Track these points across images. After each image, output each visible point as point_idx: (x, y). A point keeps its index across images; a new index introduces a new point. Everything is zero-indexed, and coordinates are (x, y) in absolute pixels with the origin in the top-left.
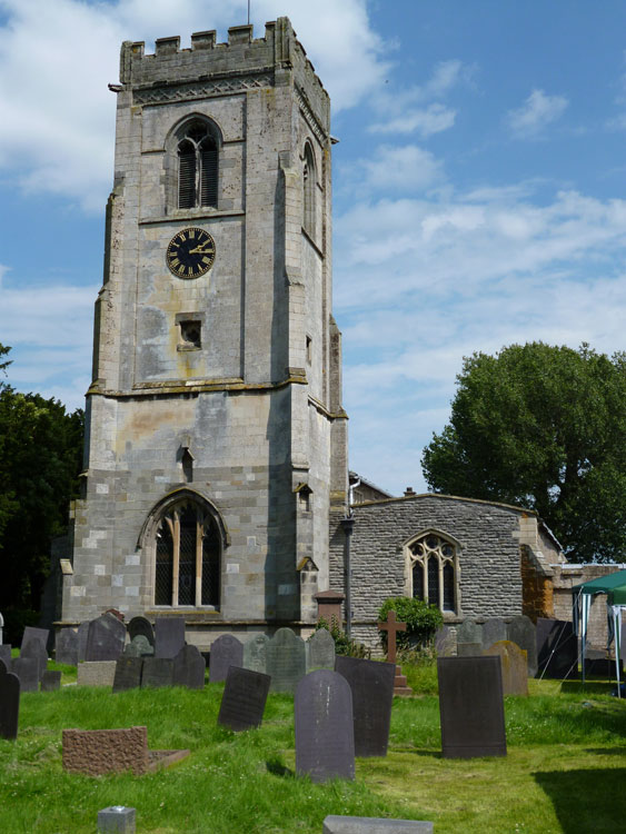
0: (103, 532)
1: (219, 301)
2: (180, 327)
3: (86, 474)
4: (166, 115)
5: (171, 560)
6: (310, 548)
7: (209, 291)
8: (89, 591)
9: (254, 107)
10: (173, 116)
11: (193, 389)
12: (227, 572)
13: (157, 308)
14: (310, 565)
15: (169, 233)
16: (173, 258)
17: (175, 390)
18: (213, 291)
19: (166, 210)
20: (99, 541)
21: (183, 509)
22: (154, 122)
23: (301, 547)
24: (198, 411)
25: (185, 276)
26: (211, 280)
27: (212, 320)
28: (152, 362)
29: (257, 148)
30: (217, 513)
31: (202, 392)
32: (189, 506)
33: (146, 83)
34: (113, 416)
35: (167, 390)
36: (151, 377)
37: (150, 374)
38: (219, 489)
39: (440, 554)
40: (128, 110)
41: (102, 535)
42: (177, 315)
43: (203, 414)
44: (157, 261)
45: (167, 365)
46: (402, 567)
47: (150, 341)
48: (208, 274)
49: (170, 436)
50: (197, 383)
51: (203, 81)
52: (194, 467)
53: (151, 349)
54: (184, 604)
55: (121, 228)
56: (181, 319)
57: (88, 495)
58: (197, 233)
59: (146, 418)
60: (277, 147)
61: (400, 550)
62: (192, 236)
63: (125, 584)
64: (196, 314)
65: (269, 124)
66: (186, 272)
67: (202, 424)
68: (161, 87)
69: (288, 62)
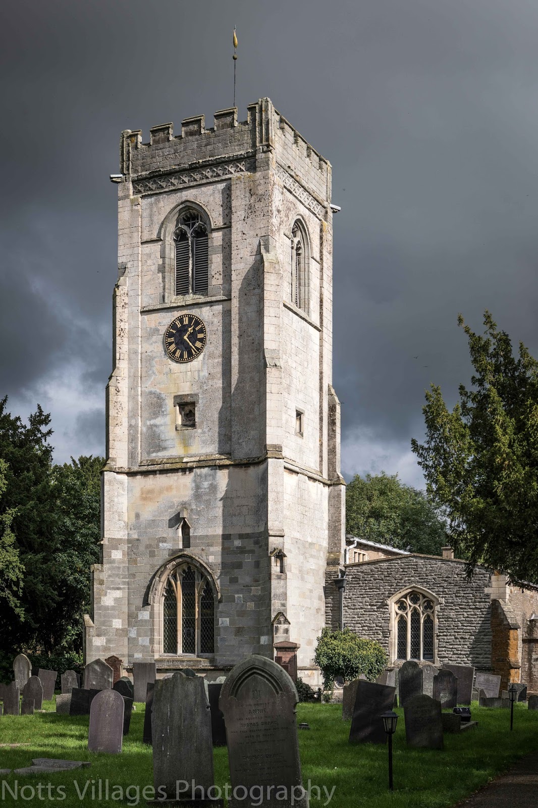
0: (118, 592)
1: (210, 383)
2: (178, 408)
3: (102, 542)
4: (161, 204)
5: (176, 615)
6: (283, 605)
7: (202, 374)
8: (108, 641)
9: (238, 193)
10: (167, 204)
11: (189, 465)
12: (220, 626)
13: (158, 391)
14: (282, 619)
15: (167, 319)
16: (170, 344)
17: (174, 466)
18: (205, 373)
19: (164, 297)
20: (116, 600)
21: (184, 571)
22: (151, 211)
23: (276, 605)
24: (194, 485)
25: (180, 360)
26: (203, 363)
27: (205, 401)
28: (155, 441)
29: (240, 234)
30: (210, 574)
31: (196, 467)
32: (189, 568)
33: (144, 173)
34: (124, 490)
35: (168, 466)
36: (154, 454)
37: (153, 452)
38: (212, 554)
39: (421, 610)
40: (128, 201)
41: (118, 594)
42: (176, 397)
43: (198, 487)
44: (157, 347)
45: (168, 443)
46: (388, 620)
47: (152, 422)
48: (201, 357)
49: (171, 507)
50: (193, 459)
51: (194, 168)
52: (191, 535)
53: (154, 428)
54: (186, 652)
55: (125, 317)
56: (179, 401)
57: (105, 560)
58: (191, 318)
59: (151, 491)
60: (258, 232)
61: (384, 605)
62: (186, 322)
63: (139, 635)
64: (191, 395)
65: (251, 208)
66: (182, 356)
67: (197, 496)
68: (157, 176)
69: (268, 146)
